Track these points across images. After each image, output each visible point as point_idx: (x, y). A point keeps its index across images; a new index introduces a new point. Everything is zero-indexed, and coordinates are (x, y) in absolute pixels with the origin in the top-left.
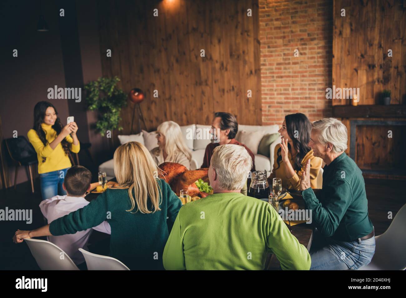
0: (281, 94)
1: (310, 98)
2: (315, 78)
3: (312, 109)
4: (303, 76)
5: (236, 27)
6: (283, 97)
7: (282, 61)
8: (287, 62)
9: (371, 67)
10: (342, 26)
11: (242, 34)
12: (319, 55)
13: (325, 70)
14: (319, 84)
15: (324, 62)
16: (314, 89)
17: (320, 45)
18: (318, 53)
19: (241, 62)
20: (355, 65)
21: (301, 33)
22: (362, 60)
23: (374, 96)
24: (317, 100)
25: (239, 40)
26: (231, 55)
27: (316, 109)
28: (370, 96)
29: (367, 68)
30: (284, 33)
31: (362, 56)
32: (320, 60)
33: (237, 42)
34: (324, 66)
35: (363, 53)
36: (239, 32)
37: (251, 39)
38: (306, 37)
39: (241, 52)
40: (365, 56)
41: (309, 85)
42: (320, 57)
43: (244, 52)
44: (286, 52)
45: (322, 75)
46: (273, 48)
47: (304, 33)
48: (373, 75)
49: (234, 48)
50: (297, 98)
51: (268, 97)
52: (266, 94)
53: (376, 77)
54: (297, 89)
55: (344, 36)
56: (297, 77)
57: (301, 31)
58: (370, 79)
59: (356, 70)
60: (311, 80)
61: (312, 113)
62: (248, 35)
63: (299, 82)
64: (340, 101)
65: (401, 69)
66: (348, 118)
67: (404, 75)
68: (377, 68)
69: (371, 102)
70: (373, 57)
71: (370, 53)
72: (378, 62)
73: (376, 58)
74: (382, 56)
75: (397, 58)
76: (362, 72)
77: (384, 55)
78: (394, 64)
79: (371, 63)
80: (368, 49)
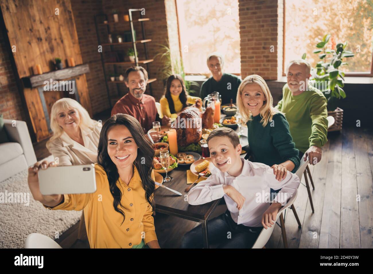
9: (40, 39)
20: (28, 39)
22: (32, 34)
23: (48, 64)
28: (45, 65)
29: (37, 40)
31: (31, 30)
35: (31, 27)
40: (33, 31)
48: (43, 47)
53: (45, 48)
55: (11, 10)
58: (42, 51)
59: (29, 43)
64: (25, 73)
65: (59, 41)
66: (35, 87)
67: (61, 45)
68: (44, 41)
69: (47, 69)
70: (38, 31)
71: (35, 28)
72: (43, 36)
73: (41, 32)
74: (44, 31)
75: (54, 32)
76: (34, 45)
77: (45, 29)
78: (53, 37)
79: (38, 36)
80: (33, 25)
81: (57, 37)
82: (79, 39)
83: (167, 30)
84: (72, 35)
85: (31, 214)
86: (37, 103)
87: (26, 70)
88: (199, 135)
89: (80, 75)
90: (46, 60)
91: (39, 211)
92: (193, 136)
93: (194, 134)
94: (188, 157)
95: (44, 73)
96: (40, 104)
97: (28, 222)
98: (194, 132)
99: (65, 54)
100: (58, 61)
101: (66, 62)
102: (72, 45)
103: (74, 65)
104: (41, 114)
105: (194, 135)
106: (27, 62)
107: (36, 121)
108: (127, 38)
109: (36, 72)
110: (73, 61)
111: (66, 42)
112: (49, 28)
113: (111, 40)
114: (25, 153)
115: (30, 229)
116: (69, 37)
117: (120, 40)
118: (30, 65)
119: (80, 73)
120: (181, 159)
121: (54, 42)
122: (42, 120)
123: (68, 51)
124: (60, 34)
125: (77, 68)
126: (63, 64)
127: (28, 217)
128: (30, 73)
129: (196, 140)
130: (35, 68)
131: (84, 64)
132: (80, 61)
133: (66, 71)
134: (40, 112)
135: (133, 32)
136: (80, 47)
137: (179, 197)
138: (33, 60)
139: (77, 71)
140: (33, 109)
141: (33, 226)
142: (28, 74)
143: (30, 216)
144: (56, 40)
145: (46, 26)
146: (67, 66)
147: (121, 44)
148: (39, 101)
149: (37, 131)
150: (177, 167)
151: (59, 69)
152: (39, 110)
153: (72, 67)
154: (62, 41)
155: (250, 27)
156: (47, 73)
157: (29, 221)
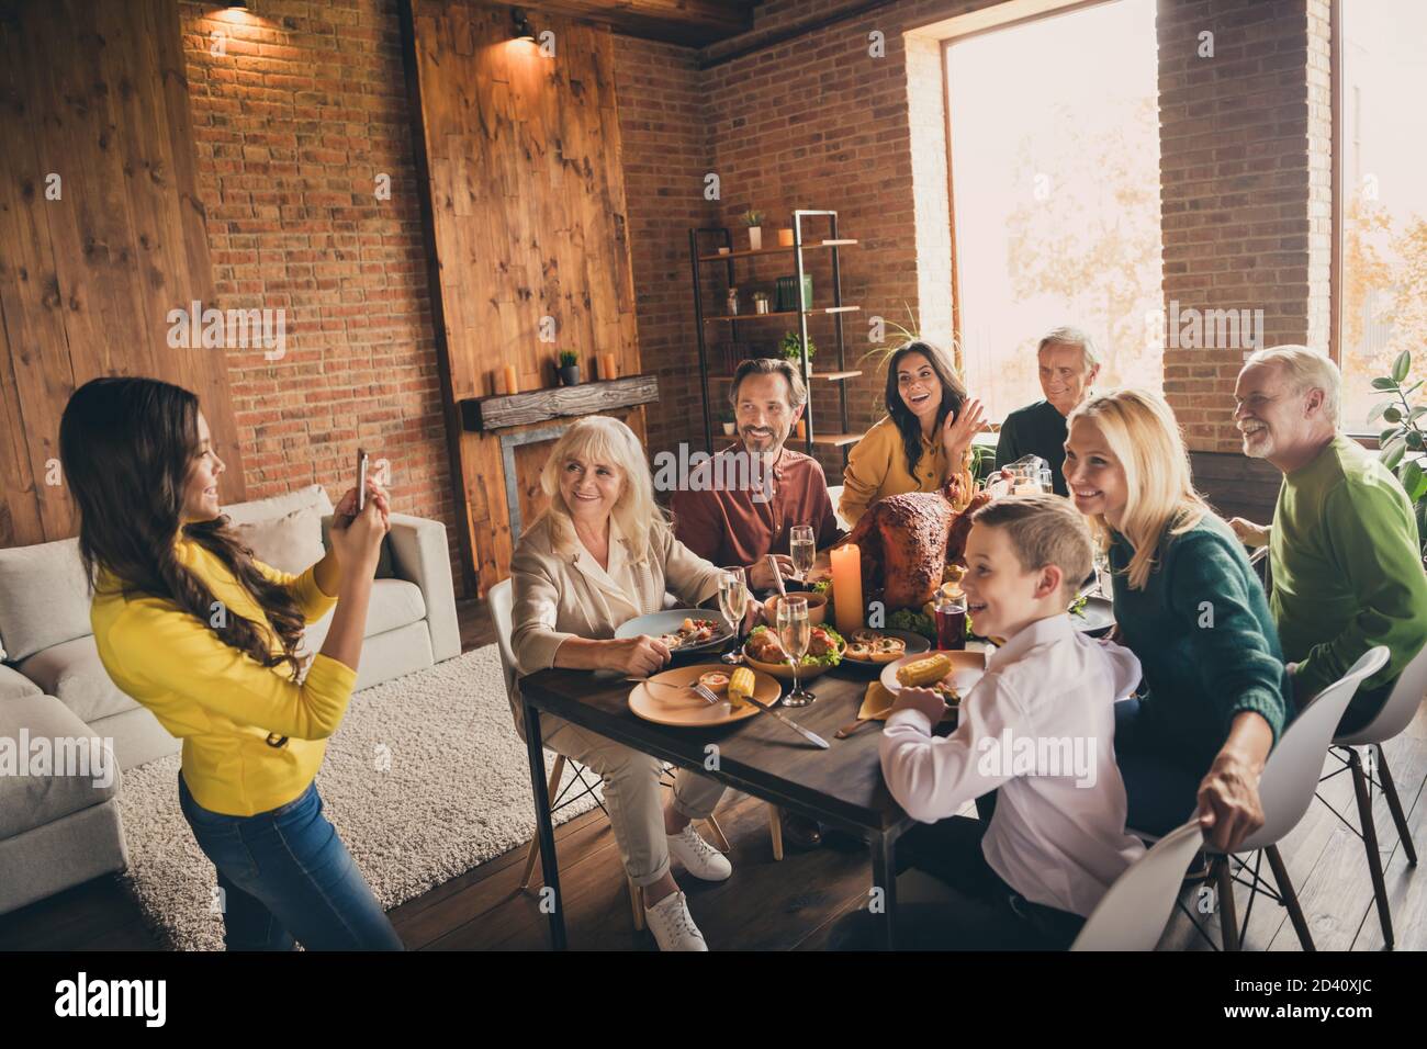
0: (295, 385)
1: (381, 390)
2: (387, 330)
3: (391, 422)
4: (355, 324)
5: (103, 144)
6: (301, 393)
7: (283, 276)
8: (301, 279)
9: (524, 294)
10: (451, 184)
11: (129, 171)
12: (389, 262)
13: (411, 304)
14: (401, 345)
15: (404, 281)
16: (389, 363)
17: (389, 233)
18: (388, 256)
19: (138, 280)
20: (492, 290)
21: (332, 193)
22: (505, 276)
23: (539, 367)
24: (402, 396)
25: (119, 194)
26: (91, 251)
27: (400, 420)
28: (531, 369)
29: (517, 296)
30: (280, 184)
31: (502, 265)
32: (396, 276)
33: (112, 199)
34: (406, 294)
35: (504, 259)
36: (117, 166)
37: (171, 196)
38: (347, 205)
39: (133, 239)
40: (509, 268)
41: (375, 349)
42: (395, 268)
43: (144, 240)
44: (295, 247)
45: (407, 320)
46: (251, 232)
47: (340, 194)
49: (100, 221)
50: (345, 394)
51: (251, 398)
52: (245, 390)
54: (341, 367)
55: (458, 210)
56: (336, 326)
57: (330, 184)
58: (526, 326)
59: (494, 303)
60: (379, 336)
61: (393, 433)
62: (154, 178)
63: (344, 344)
64: (470, 387)
65: (578, 301)
66: (493, 432)
67: (584, 314)
68: (535, 298)
69: (534, 381)
70: (524, 269)
71: (516, 259)
72: (535, 283)
73: (530, 272)
74: (540, 270)
75: (568, 275)
76: (507, 307)
77: (544, 265)
78: (563, 288)
79: (521, 285)
80: (512, 250)
81: (575, 290)
82: (639, 299)
83: (914, 278)
84: (618, 287)
85: (407, 791)
86: (493, 478)
87: (476, 380)
88: (929, 580)
89: (629, 407)
90: (534, 356)
91: (430, 788)
92: (904, 581)
93: (912, 573)
94: (887, 645)
95: (520, 393)
96: (501, 483)
97: (392, 813)
98: (909, 567)
99: (593, 342)
100: (569, 360)
101: (593, 364)
102: (615, 315)
103: (614, 375)
104: (499, 516)
105: (908, 576)
106: (479, 357)
107: (483, 532)
108: (785, 298)
109: (501, 389)
110: (612, 364)
111: (598, 305)
112: (554, 263)
113: (734, 306)
114: (431, 618)
115: (392, 831)
116: (611, 291)
117: (762, 307)
118: (488, 367)
119: (630, 402)
120: (860, 645)
121: (563, 303)
122: (499, 532)
123: (601, 332)
124: (585, 283)
125: (622, 385)
126: (580, 369)
127: (396, 798)
128: (485, 389)
129: (915, 597)
130: (499, 376)
131: (646, 373)
132: (635, 366)
133: (590, 389)
134: (499, 508)
135: (804, 282)
136: (640, 323)
137: (816, 753)
138: (496, 352)
139: (624, 392)
140: (478, 497)
141: (404, 824)
142: (478, 393)
143: (404, 797)
144: (569, 297)
145: (548, 256)
146: (594, 378)
147: (762, 321)
148: (499, 473)
149: (481, 566)
150: (837, 663)
151: (569, 383)
152: (497, 501)
153: (608, 381)
154: (588, 304)
155: (1203, 265)
156: (533, 392)
157: (397, 808)
